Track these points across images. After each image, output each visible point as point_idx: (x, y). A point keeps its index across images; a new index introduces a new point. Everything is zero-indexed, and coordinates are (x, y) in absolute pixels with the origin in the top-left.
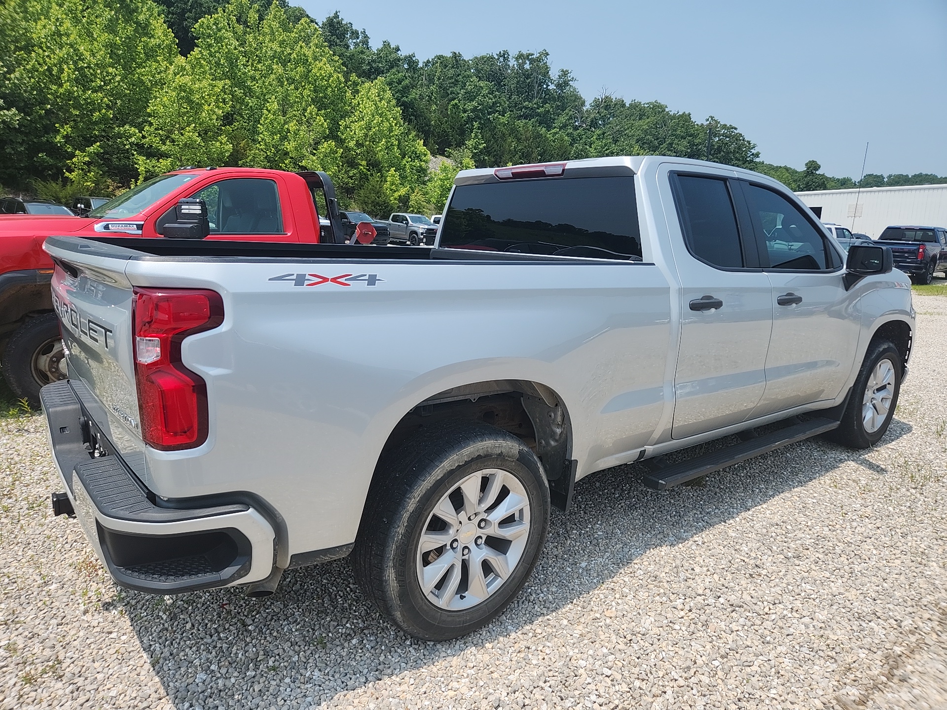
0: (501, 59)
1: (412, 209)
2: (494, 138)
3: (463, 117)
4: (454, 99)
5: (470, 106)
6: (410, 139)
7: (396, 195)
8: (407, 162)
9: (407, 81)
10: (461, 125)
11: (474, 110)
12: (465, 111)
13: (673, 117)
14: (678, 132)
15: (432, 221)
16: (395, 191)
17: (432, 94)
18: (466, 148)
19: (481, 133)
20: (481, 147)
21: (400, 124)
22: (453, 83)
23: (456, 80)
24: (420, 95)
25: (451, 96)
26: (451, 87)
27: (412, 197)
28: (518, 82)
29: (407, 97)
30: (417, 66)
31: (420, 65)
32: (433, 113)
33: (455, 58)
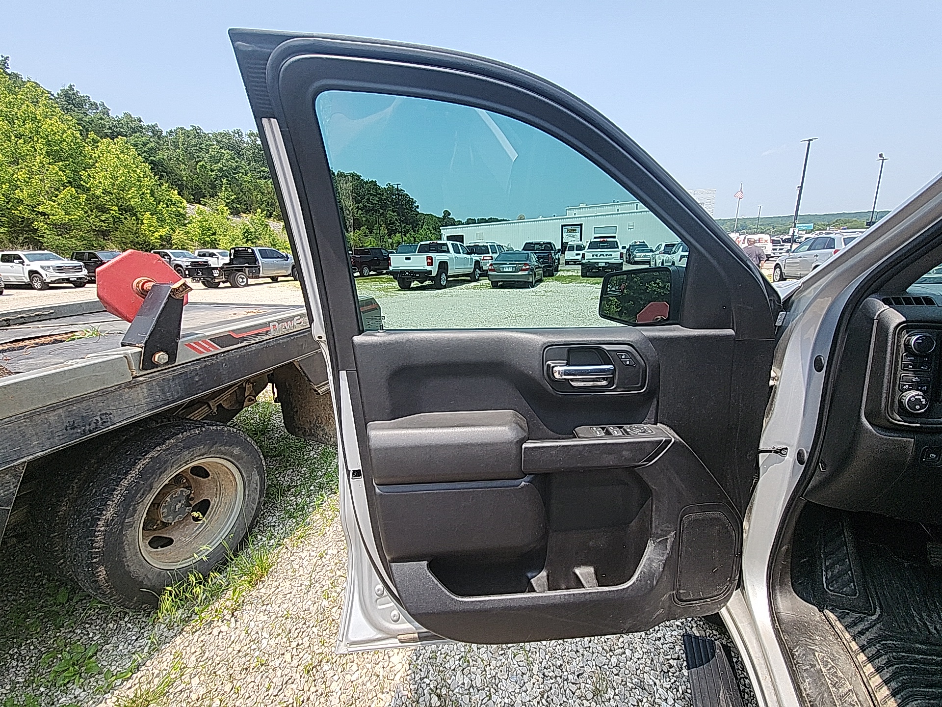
0: (237, 135)
1: (176, 246)
2: (242, 192)
3: (211, 175)
4: (200, 161)
5: (216, 167)
6: (163, 190)
7: (156, 235)
8: (164, 208)
9: (152, 144)
10: (211, 181)
11: (221, 170)
12: (212, 171)
13: (366, 183)
14: (371, 192)
15: (196, 255)
16: (154, 232)
17: (179, 156)
18: (219, 198)
19: (230, 187)
20: (233, 197)
21: (150, 176)
22: (197, 150)
23: (200, 148)
24: (168, 156)
25: (197, 160)
26: (197, 153)
27: (174, 236)
28: (253, 153)
29: (155, 157)
30: (161, 134)
31: (164, 134)
32: (184, 172)
33: (196, 130)
